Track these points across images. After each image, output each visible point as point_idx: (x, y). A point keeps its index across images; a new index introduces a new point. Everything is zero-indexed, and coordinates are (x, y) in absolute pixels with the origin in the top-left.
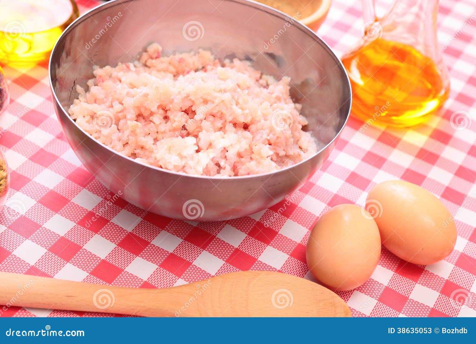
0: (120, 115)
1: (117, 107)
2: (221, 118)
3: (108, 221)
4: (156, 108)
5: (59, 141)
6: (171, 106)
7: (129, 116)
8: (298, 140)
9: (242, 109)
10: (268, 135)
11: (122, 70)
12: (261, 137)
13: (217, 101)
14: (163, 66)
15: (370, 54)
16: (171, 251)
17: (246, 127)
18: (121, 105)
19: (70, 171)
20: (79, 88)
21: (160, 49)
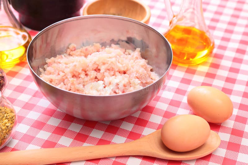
0: (64, 78)
1: (62, 74)
2: (112, 70)
3: (67, 129)
4: (81, 71)
5: (34, 98)
6: (88, 69)
7: (69, 77)
8: (150, 76)
9: (122, 65)
10: (136, 75)
11: (59, 58)
12: (133, 76)
13: (109, 63)
14: (79, 53)
15: (173, 33)
16: (100, 138)
17: (125, 73)
18: (63, 73)
19: (43, 110)
20: (41, 70)
21: (75, 46)
